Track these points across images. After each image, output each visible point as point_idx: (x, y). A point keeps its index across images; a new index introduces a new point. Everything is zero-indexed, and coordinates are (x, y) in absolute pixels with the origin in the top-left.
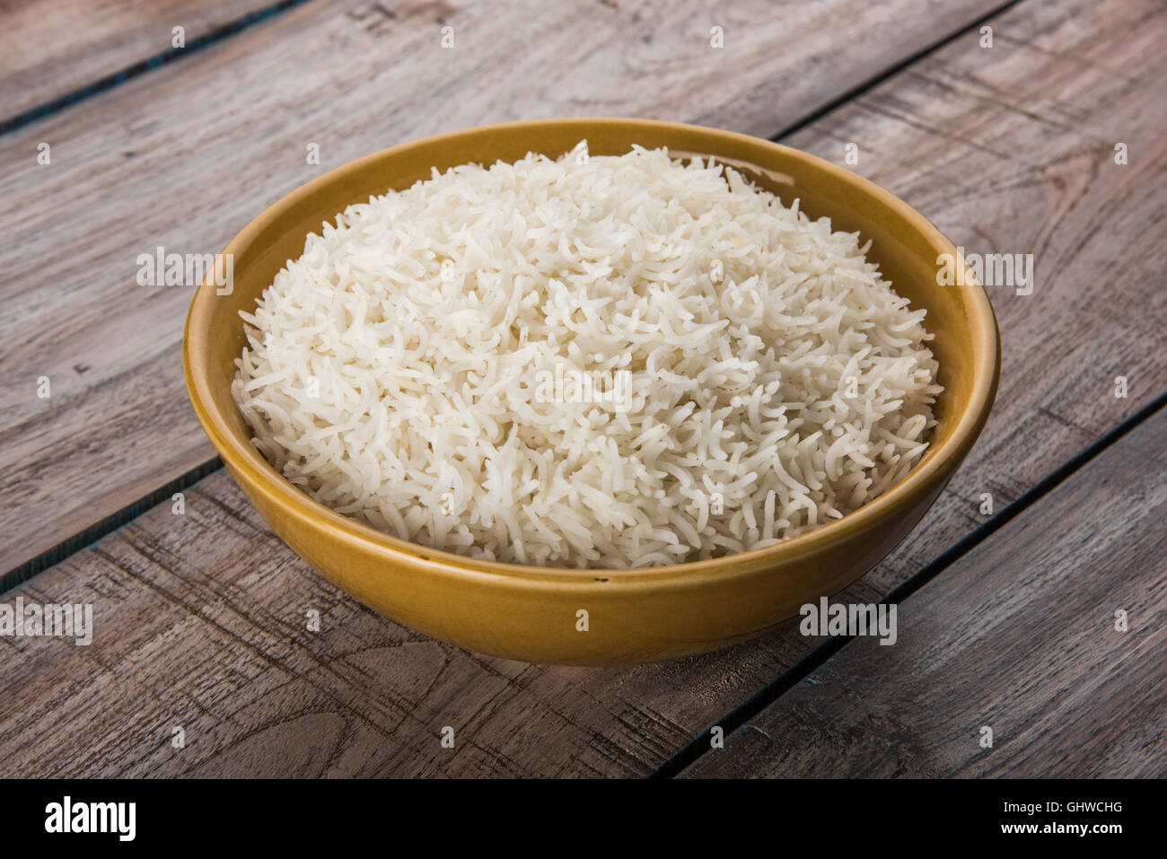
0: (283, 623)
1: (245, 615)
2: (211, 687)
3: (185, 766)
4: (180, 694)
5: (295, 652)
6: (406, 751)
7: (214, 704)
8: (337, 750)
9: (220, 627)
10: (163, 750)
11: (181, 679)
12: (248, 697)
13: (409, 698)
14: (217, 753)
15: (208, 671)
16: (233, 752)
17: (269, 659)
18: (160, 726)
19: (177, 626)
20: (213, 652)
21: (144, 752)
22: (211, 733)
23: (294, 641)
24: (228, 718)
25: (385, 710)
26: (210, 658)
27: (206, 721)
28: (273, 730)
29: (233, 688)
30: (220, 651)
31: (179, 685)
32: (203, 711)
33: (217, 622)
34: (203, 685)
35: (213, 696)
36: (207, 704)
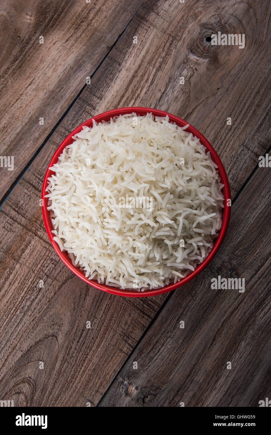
2: (47, 267)
3: (48, 300)
4: (40, 270)
7: (50, 274)
8: (87, 289)
9: (44, 241)
10: (40, 294)
11: (39, 264)
12: (59, 269)
14: (55, 293)
15: (45, 259)
16: (59, 293)
18: (37, 284)
19: (32, 242)
20: (45, 251)
21: (35, 295)
22: (52, 286)
24: (55, 279)
26: (45, 254)
27: (49, 281)
28: (68, 282)
29: (53, 266)
30: (47, 251)
31: (39, 266)
32: (48, 276)
33: (43, 238)
34: (45, 266)
35: (49, 270)
36: (48, 273)
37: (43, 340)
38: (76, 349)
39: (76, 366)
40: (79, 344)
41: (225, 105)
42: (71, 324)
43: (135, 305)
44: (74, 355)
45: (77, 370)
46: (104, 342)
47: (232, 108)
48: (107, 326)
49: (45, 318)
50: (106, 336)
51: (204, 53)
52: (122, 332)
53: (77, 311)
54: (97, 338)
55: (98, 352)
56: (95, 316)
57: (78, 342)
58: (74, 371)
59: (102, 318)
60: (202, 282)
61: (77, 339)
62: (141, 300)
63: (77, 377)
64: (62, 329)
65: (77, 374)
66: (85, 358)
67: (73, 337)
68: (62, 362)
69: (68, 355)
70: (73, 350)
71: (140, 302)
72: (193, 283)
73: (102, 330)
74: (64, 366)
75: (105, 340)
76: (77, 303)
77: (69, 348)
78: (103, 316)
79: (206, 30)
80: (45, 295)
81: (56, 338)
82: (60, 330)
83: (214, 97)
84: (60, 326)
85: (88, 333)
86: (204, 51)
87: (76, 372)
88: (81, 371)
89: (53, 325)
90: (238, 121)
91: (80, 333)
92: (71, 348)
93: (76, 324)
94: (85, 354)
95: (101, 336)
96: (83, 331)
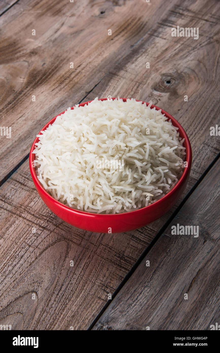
0: (44, 216)
1: (33, 215)
2: (30, 239)
3: (29, 264)
4: (22, 242)
5: (49, 224)
6: (85, 249)
7: (32, 244)
8: (67, 252)
9: (28, 220)
10: (22, 260)
11: (22, 237)
12: (40, 240)
13: (82, 233)
14: (36, 258)
15: (28, 234)
16: (40, 257)
17: (43, 227)
18: (20, 252)
19: (16, 221)
20: (28, 228)
21: (17, 261)
22: (33, 253)
23: (48, 221)
24: (36, 247)
25: (76, 238)
26: (28, 230)
27: (31, 249)
28: (49, 249)
29: (36, 238)
30: (30, 227)
31: (22, 239)
32: (30, 246)
33: (27, 218)
34: (28, 238)
35: (31, 241)
36: (30, 244)
37: (23, 296)
38: (55, 301)
39: (55, 315)
40: (58, 296)
41: (186, 120)
42: (51, 281)
43: (113, 261)
44: (53, 306)
45: (56, 318)
46: (82, 293)
47: (192, 121)
48: (86, 280)
49: (26, 278)
50: (85, 287)
51: (165, 90)
52: (101, 283)
53: (57, 270)
54: (76, 290)
55: (77, 302)
56: (74, 272)
57: (58, 295)
58: (53, 319)
59: (81, 274)
60: (175, 242)
61: (56, 293)
62: (119, 257)
63: (56, 323)
64: (42, 285)
65: (56, 321)
66: (65, 307)
67: (52, 291)
68: (41, 312)
69: (47, 306)
70: (52, 301)
71: (117, 258)
72: (166, 243)
73: (81, 283)
74: (44, 316)
75: (84, 291)
76: (57, 264)
77: (48, 300)
78: (82, 272)
79: (166, 77)
80: (27, 261)
81: (36, 293)
82: (40, 286)
83: (176, 115)
84: (40, 283)
85: (67, 287)
86: (165, 89)
87: (55, 320)
88: (60, 319)
89: (33, 283)
90: (198, 128)
91: (59, 288)
92: (50, 300)
93: (56, 281)
94: (64, 304)
95: (80, 288)
96: (63, 285)
